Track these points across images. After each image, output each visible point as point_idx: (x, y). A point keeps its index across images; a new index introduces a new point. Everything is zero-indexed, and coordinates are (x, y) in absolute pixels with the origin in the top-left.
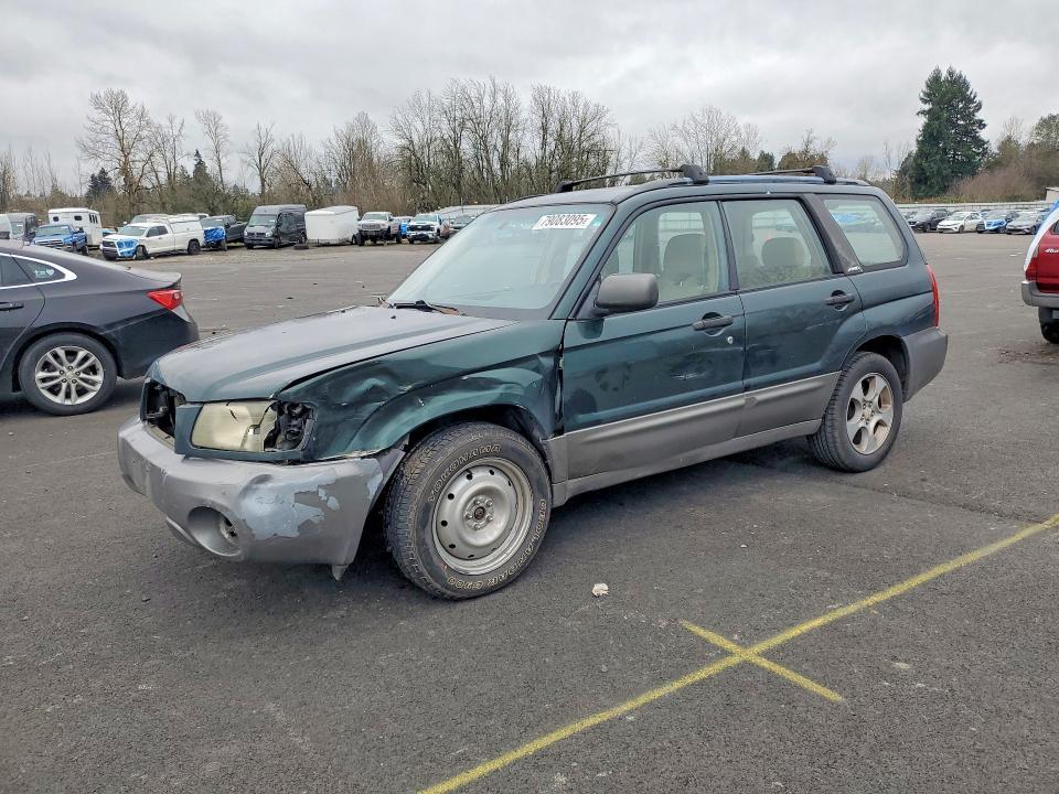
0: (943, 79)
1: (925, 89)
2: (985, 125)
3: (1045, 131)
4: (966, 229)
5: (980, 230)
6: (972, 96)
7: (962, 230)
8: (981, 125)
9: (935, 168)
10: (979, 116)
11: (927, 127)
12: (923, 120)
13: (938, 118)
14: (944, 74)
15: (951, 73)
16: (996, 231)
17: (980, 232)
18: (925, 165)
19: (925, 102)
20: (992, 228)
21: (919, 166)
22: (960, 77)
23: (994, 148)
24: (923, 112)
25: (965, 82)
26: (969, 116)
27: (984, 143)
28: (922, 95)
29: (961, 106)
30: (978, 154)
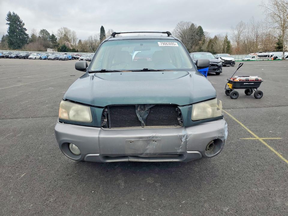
0: (12, 15)
1: (7, 17)
2: (26, 30)
3: (42, 34)
4: (37, 58)
5: (41, 58)
6: (21, 21)
7: (35, 59)
8: (25, 29)
9: (15, 41)
10: (24, 27)
11: (10, 28)
12: (8, 26)
13: (13, 26)
14: (12, 14)
15: (14, 13)
16: (45, 59)
17: (41, 59)
18: (12, 39)
19: (8, 21)
20: (44, 58)
21: (10, 40)
22: (17, 15)
23: (30, 36)
24: (8, 24)
25: (18, 17)
26: (21, 27)
27: (28, 35)
28: (6, 18)
29: (18, 23)
30: (26, 38)
